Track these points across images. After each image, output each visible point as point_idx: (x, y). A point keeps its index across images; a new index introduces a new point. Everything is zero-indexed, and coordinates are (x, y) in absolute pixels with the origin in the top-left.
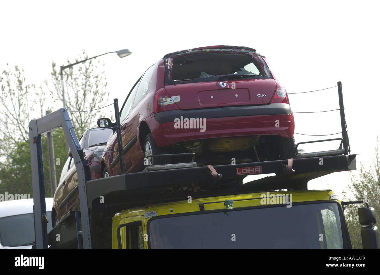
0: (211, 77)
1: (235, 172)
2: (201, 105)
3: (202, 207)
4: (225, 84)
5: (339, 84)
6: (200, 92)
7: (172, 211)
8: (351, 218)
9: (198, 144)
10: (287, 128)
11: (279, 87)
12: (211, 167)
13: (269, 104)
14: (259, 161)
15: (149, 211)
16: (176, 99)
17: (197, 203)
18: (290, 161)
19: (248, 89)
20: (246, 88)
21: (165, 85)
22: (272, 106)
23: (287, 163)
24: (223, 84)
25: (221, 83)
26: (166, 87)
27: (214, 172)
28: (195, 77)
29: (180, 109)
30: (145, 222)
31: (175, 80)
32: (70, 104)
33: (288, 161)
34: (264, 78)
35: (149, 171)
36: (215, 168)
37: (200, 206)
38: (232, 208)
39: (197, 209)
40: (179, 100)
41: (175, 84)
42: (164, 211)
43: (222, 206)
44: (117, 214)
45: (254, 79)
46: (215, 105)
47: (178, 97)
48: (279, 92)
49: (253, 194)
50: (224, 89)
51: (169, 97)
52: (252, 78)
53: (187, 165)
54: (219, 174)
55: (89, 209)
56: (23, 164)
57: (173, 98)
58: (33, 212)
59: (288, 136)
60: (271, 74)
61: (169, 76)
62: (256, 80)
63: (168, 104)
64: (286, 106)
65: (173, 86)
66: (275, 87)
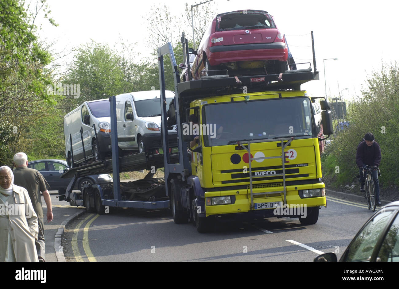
0: (241, 27)
1: (250, 80)
2: (235, 43)
3: (232, 99)
4: (249, 31)
5: (312, 32)
6: (234, 35)
7: (215, 101)
8: (366, 100)
9: (233, 64)
10: (283, 56)
11: (279, 33)
12: (236, 78)
13: (273, 42)
14: (267, 74)
15: (203, 101)
16: (221, 39)
17: (230, 97)
18: (281, 74)
19: (261, 34)
20: (260, 34)
21: (215, 32)
22: (274, 44)
23: (278, 76)
24: (247, 31)
25: (246, 31)
26: (216, 33)
27: (238, 80)
28: (232, 27)
29: (223, 45)
30: (201, 107)
31: (221, 29)
32: (196, 29)
33: (279, 75)
34: (271, 28)
35: (202, 79)
36: (239, 78)
37: (231, 99)
38: (248, 100)
39: (229, 100)
40: (223, 40)
41: (221, 31)
42: (211, 101)
43: (243, 99)
44: (194, 101)
45: (265, 29)
46: (243, 43)
47: (222, 38)
48: (279, 36)
49: (263, 92)
50: (248, 34)
51: (217, 38)
52: (265, 28)
53: (223, 76)
54: (240, 82)
55: (178, 98)
56: (168, 64)
57: (219, 39)
58: (160, 98)
59: (284, 61)
60: (275, 26)
61: (218, 26)
62: (267, 29)
63: (217, 42)
64: (283, 44)
65: (220, 32)
66: (277, 33)
